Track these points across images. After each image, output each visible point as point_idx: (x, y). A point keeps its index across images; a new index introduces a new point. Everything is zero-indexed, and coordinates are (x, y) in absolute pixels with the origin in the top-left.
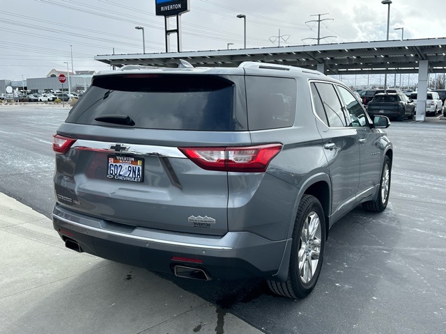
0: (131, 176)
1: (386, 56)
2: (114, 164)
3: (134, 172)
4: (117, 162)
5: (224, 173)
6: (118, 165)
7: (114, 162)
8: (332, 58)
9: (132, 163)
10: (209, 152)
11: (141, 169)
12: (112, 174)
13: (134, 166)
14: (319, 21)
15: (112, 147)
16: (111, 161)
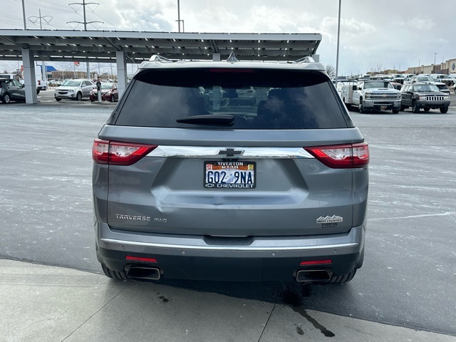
0: (239, 182)
1: (183, 48)
2: (214, 171)
3: (243, 178)
4: (218, 169)
5: (350, 170)
6: (220, 171)
7: (213, 169)
8: (130, 46)
9: (240, 168)
10: (332, 150)
11: (252, 173)
12: (211, 183)
13: (243, 171)
14: (84, 4)
15: (221, 152)
16: (210, 168)
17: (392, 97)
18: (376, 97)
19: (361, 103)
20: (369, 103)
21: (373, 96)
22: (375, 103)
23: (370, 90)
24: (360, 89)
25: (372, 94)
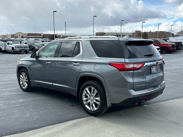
0: (155, 71)
7: (152, 68)
12: (152, 72)
17: (26, 47)
18: (20, 47)
19: (13, 50)
20: (17, 50)
21: (18, 47)
22: (20, 50)
23: (17, 45)
24: (11, 44)
25: (18, 46)
